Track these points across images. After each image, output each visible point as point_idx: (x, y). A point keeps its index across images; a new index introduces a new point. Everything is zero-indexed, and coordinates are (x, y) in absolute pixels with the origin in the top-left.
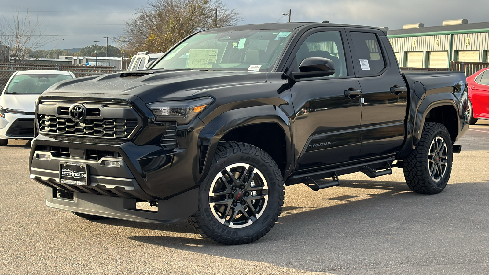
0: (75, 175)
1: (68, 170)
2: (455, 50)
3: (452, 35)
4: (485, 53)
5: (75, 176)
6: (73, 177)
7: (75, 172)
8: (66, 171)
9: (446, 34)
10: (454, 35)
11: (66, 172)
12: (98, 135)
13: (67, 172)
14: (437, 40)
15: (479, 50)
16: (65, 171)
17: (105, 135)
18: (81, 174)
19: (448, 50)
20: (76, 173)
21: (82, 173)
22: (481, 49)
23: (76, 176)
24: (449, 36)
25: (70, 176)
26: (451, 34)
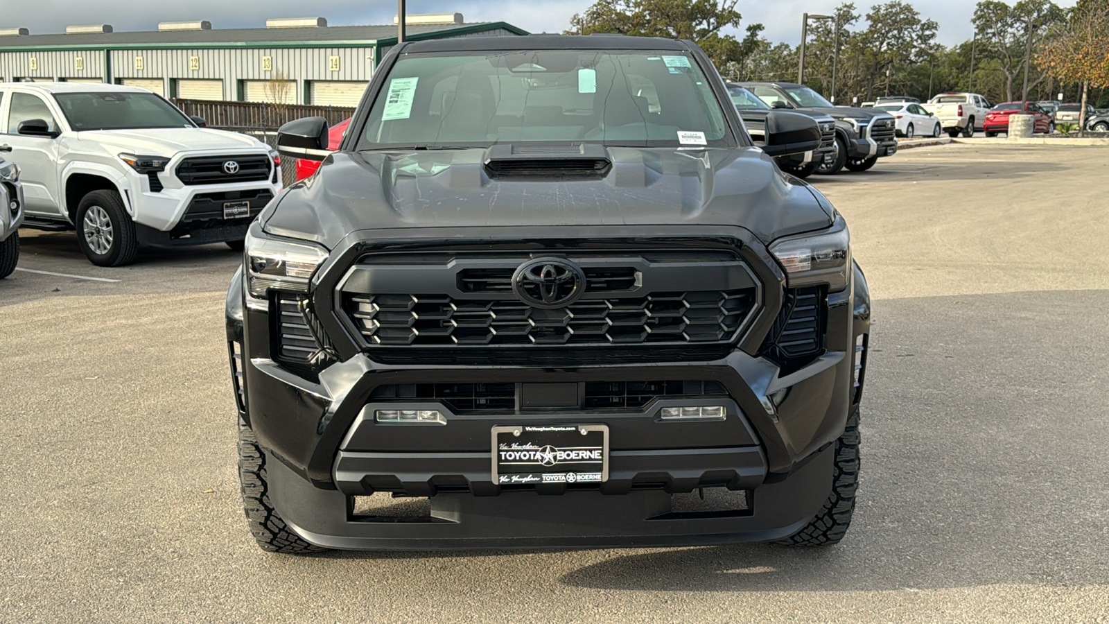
0: (558, 456)
1: (528, 447)
2: (117, 76)
3: (108, 52)
4: (173, 84)
5: (555, 461)
6: (549, 463)
7: (556, 449)
8: (520, 448)
9: (95, 49)
10: (112, 52)
11: (518, 451)
12: (628, 340)
13: (522, 451)
14: (78, 59)
15: (162, 79)
16: (513, 451)
17: (651, 337)
18: (580, 452)
19: (102, 76)
20: (559, 450)
21: (586, 450)
22: (165, 77)
23: (560, 461)
24: (103, 54)
25: (537, 461)
26: (105, 50)
